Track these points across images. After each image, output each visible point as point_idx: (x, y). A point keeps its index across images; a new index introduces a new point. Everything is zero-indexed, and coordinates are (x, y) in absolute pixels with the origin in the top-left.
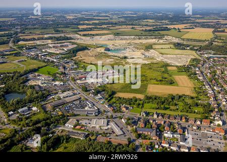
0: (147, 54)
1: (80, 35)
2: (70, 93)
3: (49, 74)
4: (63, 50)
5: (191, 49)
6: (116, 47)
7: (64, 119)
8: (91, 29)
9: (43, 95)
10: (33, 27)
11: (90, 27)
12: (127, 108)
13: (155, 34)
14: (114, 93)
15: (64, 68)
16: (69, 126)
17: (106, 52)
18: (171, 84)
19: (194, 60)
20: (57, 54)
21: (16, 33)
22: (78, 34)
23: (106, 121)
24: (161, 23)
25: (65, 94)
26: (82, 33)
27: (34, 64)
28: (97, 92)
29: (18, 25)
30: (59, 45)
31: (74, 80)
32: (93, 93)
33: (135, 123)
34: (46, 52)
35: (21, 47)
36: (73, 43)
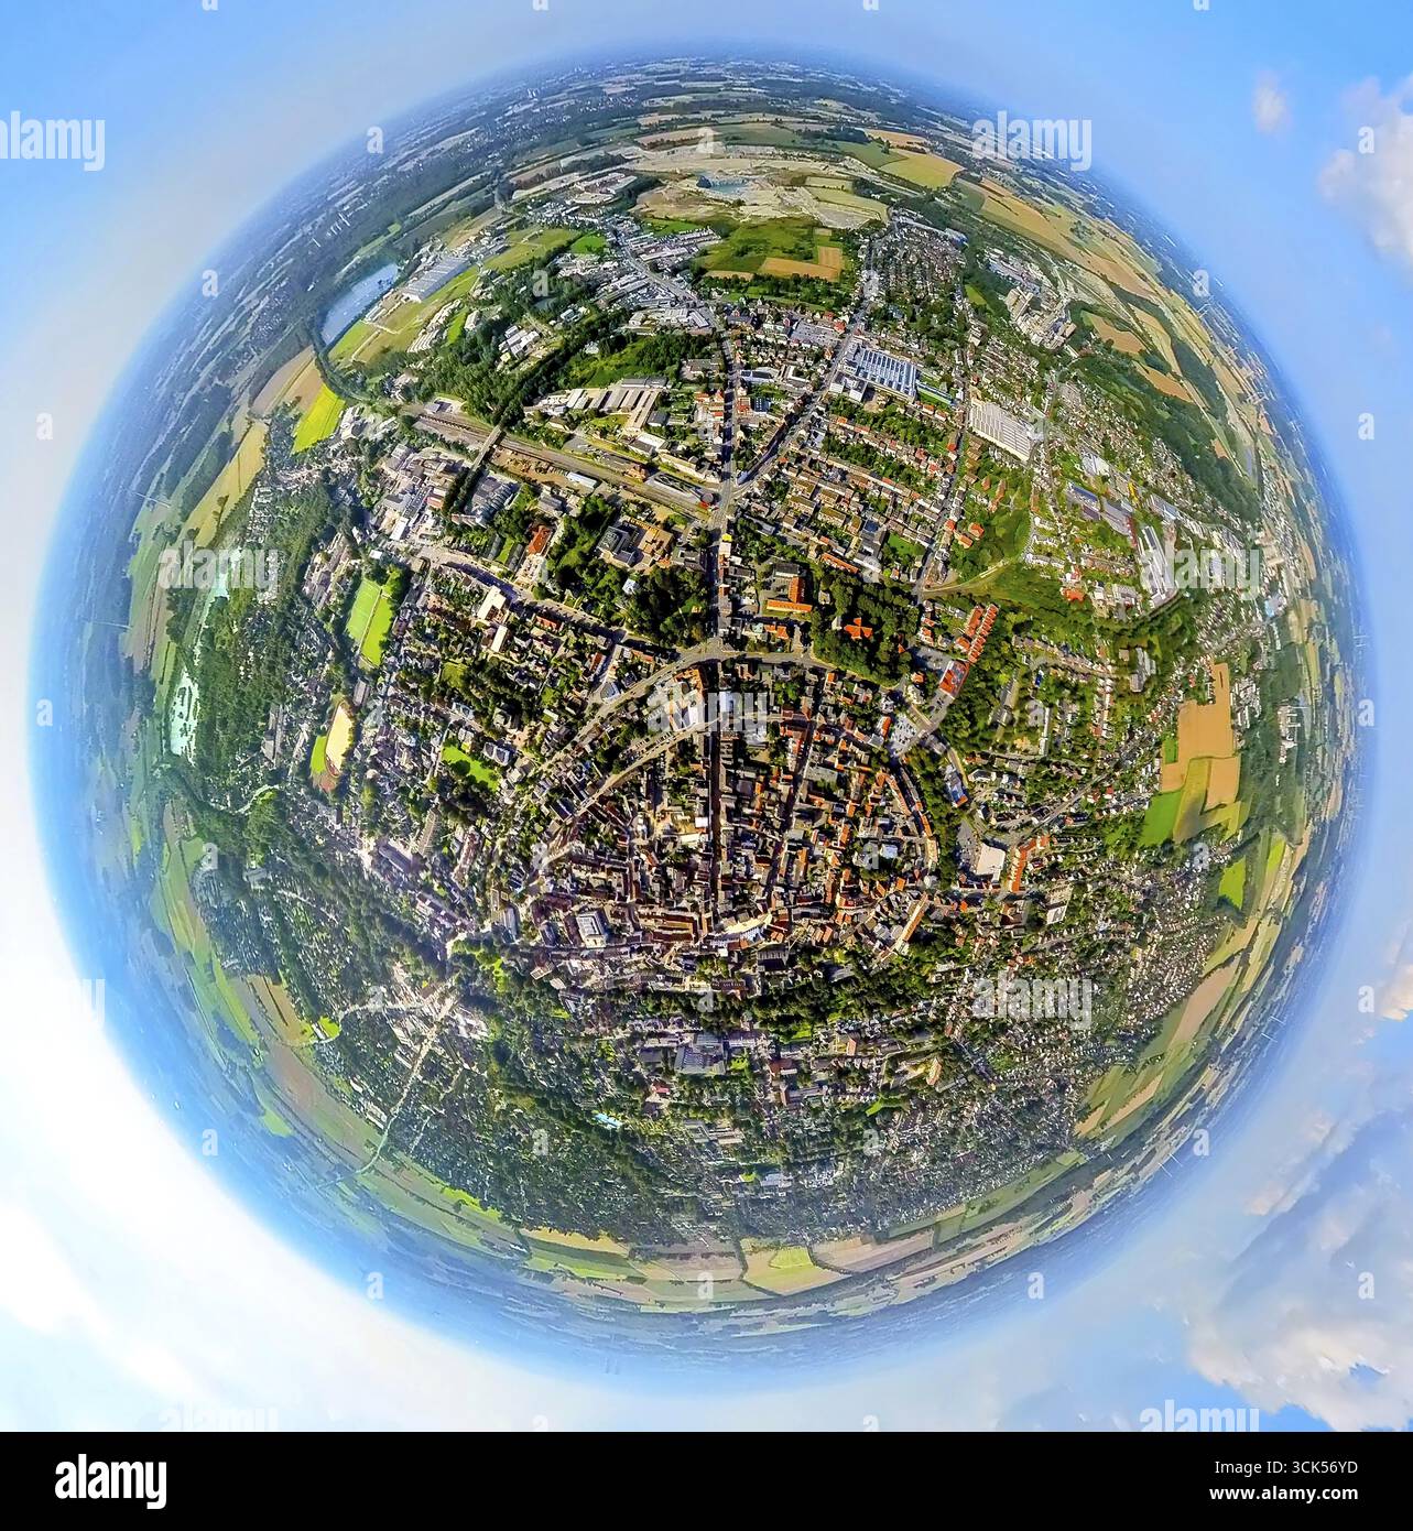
0: (789, 198)
1: (642, 146)
2: (632, 277)
3: (590, 250)
4: (608, 192)
5: (882, 201)
6: (726, 178)
7: (626, 315)
8: (669, 126)
9: (589, 289)
10: (527, 143)
11: (669, 117)
12: (720, 293)
13: (825, 148)
14: (702, 271)
15: (615, 233)
16: (634, 323)
17: (700, 189)
18: (806, 258)
19: (872, 222)
20: (597, 206)
21: (498, 172)
22: (637, 144)
23: (686, 311)
24: (859, 116)
25: (624, 280)
26: (645, 140)
27: (559, 238)
28: (675, 271)
29: (490, 147)
30: (597, 181)
31: (636, 255)
32: (669, 274)
33: (728, 312)
34: (573, 204)
35: (521, 206)
36: (628, 173)
